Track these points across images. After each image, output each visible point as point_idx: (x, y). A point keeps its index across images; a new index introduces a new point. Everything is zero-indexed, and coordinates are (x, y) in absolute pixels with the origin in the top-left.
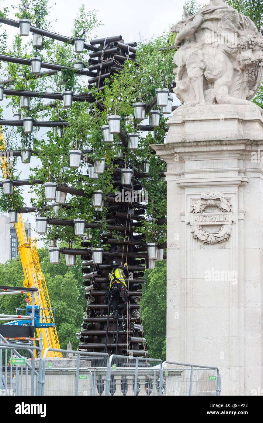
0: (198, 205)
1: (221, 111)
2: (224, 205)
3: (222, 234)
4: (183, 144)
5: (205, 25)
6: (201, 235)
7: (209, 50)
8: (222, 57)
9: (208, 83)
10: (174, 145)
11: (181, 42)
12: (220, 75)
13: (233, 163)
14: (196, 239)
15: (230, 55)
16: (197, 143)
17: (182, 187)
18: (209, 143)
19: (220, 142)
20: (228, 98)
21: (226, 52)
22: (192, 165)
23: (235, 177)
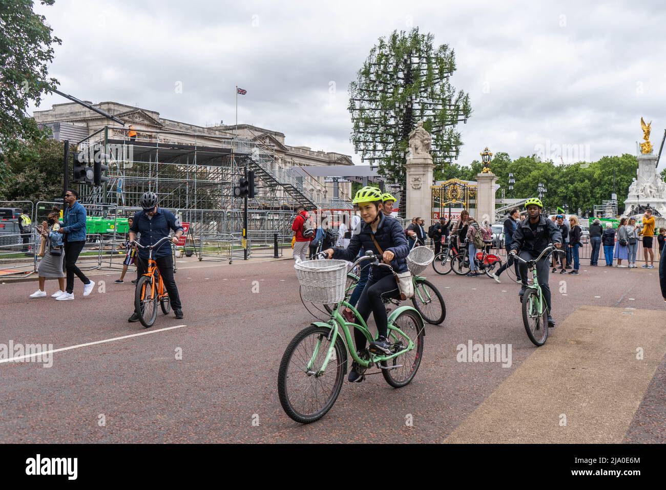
0: (413, 180)
1: (419, 156)
2: (419, 180)
3: (419, 187)
4: (409, 165)
5: (417, 134)
6: (414, 187)
7: (417, 140)
8: (419, 142)
9: (416, 149)
10: (408, 165)
11: (411, 138)
12: (419, 147)
13: (422, 169)
14: (413, 188)
15: (422, 142)
16: (413, 164)
17: (410, 175)
18: (415, 164)
19: (418, 164)
20: (421, 152)
21: (421, 141)
22: (412, 169)
23: (422, 173)
